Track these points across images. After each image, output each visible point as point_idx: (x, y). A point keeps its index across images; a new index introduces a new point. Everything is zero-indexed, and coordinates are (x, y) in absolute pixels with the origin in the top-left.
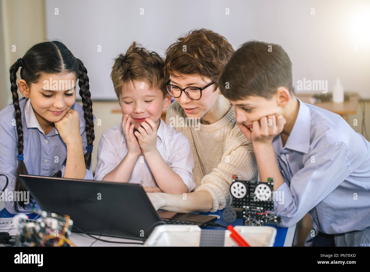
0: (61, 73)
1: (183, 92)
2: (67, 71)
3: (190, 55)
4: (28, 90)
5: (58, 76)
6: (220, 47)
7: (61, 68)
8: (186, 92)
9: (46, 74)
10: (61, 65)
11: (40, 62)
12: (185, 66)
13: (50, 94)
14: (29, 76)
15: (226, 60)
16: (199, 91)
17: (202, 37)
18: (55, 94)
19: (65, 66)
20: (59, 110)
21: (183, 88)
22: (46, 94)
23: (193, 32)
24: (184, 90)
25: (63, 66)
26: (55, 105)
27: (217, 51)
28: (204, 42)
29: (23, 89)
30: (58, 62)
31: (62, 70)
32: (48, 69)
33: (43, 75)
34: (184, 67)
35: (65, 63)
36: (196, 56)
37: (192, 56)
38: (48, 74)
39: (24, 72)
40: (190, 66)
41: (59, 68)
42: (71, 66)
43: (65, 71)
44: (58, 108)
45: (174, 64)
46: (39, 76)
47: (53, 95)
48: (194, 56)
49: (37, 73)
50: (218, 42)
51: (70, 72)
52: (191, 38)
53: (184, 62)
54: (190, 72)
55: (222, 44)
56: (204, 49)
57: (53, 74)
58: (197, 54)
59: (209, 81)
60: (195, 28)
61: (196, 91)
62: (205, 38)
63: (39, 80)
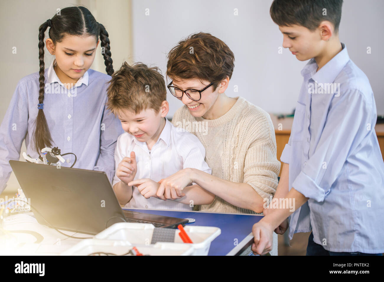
0: (83, 35)
1: (184, 94)
2: (88, 34)
3: (188, 61)
4: (54, 48)
5: (79, 38)
6: (216, 50)
7: (82, 31)
8: (187, 93)
9: (69, 35)
10: (83, 28)
11: (66, 24)
12: (184, 71)
13: (71, 53)
14: (55, 36)
15: (222, 63)
16: (198, 93)
17: (199, 43)
18: (76, 53)
19: (86, 30)
20: (79, 68)
21: (184, 90)
22: (68, 53)
23: (192, 36)
24: (185, 92)
25: (85, 29)
26: (75, 63)
27: (213, 56)
28: (201, 48)
29: (50, 47)
30: (81, 25)
31: (84, 33)
32: (71, 31)
33: (66, 36)
34: (184, 73)
35: (87, 27)
36: (194, 62)
37: (189, 62)
38: (71, 36)
39: (52, 32)
40: (189, 72)
41: (81, 31)
42: (92, 30)
43: (86, 34)
44: (77, 66)
45: (174, 70)
46: (63, 36)
47: (74, 54)
48: (192, 62)
49: (62, 34)
50: (215, 47)
51: (90, 35)
52: (190, 43)
53: (183, 68)
54: (189, 77)
55: (219, 48)
56: (202, 55)
57: (75, 36)
58: (194, 60)
59: (207, 83)
60: (194, 32)
61: (196, 93)
62: (202, 43)
63: (63, 40)
